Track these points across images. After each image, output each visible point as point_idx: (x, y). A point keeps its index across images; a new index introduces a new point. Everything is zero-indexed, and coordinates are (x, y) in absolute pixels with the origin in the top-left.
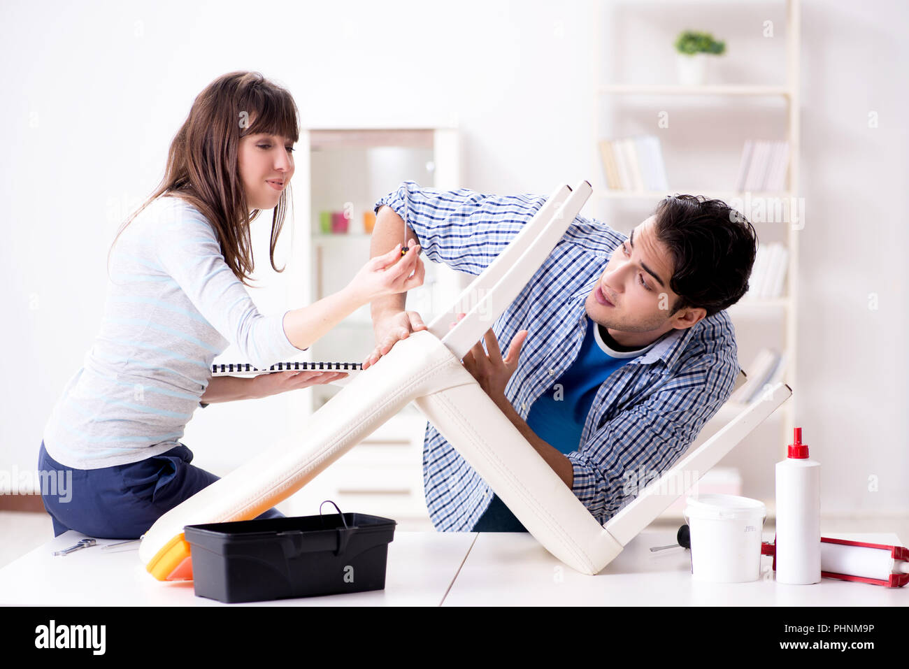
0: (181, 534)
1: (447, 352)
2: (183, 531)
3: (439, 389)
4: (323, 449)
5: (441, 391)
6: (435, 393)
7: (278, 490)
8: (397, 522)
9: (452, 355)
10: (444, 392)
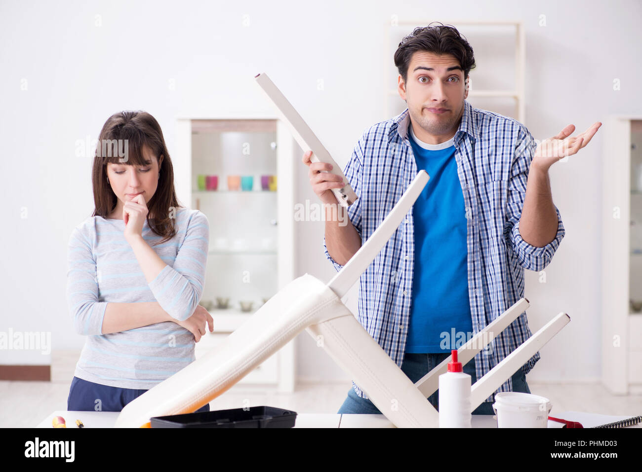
0: (148, 423)
1: (331, 293)
2: (149, 421)
3: (327, 319)
4: (246, 362)
5: (328, 321)
6: (324, 322)
7: (214, 390)
8: (298, 413)
9: (336, 296)
10: (330, 321)
